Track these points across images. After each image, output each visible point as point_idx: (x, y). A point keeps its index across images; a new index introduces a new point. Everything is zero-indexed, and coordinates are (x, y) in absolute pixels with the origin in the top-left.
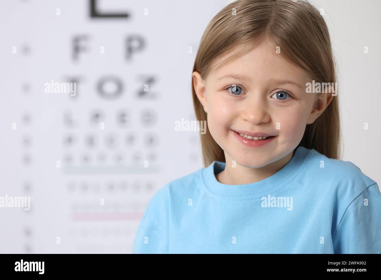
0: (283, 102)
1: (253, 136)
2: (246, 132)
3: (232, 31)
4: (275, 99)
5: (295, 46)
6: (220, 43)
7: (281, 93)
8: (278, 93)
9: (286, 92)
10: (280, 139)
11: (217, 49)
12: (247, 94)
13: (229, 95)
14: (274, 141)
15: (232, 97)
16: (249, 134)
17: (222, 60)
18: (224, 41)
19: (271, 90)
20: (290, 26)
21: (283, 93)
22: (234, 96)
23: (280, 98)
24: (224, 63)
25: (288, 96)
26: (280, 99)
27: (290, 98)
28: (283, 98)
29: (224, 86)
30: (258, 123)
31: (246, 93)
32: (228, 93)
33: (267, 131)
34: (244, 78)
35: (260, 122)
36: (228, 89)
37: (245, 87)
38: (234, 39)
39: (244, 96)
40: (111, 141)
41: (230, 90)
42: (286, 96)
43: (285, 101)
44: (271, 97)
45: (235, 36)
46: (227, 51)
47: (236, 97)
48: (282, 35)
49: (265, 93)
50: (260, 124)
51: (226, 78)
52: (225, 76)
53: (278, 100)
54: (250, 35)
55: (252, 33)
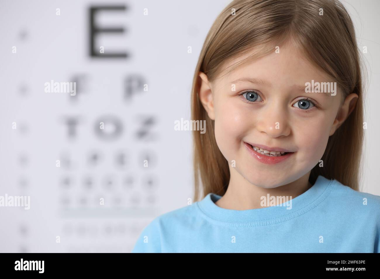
0: (306, 112)
1: (270, 151)
2: (262, 146)
3: (250, 28)
4: (298, 108)
5: (323, 48)
6: (234, 41)
7: (303, 101)
8: (300, 101)
9: (310, 100)
10: (299, 156)
11: (231, 48)
12: (265, 102)
13: (244, 102)
14: (292, 157)
15: (248, 104)
16: (265, 149)
17: (236, 62)
18: (241, 39)
19: (294, 98)
20: (318, 24)
21: (306, 102)
22: (250, 103)
23: (302, 107)
24: (240, 64)
25: (311, 105)
26: (302, 109)
27: (315, 107)
28: (306, 107)
29: (238, 92)
30: (278, 136)
31: (263, 100)
32: (243, 100)
33: (286, 146)
34: (262, 83)
35: (279, 136)
36: (242, 94)
37: (263, 93)
38: (253, 38)
39: (261, 103)
40: (109, 183)
41: (245, 95)
42: (309, 105)
43: (308, 111)
44: (292, 106)
45: (253, 34)
46: (244, 52)
47: (253, 104)
48: (309, 34)
49: (287, 101)
50: (280, 137)
51: (241, 82)
52: (239, 80)
53: (301, 109)
54: (272, 33)
55: (275, 31)
